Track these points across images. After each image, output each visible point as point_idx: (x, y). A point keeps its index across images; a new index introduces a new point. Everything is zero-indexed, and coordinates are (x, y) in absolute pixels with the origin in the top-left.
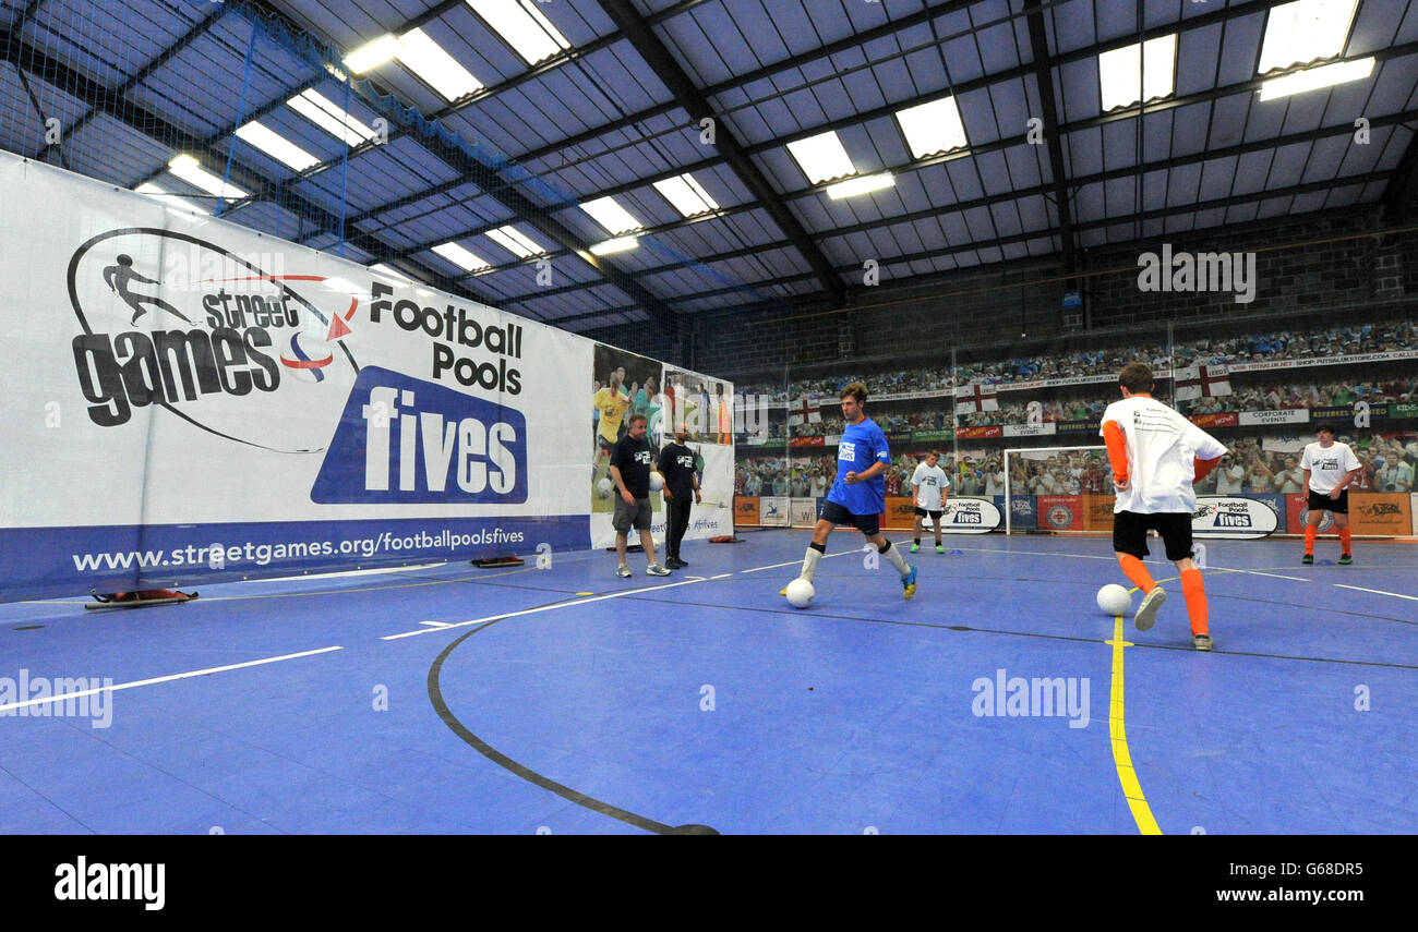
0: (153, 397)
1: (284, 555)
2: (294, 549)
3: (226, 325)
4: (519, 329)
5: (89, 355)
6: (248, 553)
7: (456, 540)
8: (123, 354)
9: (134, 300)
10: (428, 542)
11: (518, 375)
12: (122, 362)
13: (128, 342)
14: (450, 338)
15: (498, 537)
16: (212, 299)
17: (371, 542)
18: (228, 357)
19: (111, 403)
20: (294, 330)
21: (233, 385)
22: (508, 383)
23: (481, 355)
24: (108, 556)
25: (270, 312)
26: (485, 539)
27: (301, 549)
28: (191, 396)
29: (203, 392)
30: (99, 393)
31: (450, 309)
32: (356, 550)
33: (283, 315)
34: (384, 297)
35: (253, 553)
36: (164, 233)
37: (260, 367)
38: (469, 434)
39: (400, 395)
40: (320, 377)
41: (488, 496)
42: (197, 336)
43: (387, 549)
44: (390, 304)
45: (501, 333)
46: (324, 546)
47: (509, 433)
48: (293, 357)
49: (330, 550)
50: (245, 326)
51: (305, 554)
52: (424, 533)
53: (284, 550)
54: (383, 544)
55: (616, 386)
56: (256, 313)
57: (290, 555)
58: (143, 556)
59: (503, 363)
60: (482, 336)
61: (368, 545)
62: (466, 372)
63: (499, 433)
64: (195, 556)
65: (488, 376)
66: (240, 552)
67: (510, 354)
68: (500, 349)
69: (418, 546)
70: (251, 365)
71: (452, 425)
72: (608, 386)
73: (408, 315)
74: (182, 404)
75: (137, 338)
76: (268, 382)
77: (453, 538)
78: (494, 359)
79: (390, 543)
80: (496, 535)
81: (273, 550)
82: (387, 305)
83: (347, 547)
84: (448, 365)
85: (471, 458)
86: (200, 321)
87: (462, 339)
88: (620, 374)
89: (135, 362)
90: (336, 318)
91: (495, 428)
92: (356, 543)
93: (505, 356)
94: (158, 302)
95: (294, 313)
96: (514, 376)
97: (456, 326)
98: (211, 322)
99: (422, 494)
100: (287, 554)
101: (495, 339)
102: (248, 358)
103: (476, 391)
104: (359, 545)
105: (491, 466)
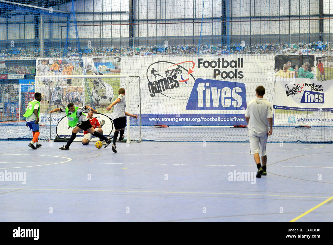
0: (158, 91)
1: (180, 120)
2: (182, 119)
3: (169, 76)
4: (242, 59)
5: (150, 86)
6: (174, 119)
7: (222, 120)
8: (154, 85)
9: (155, 75)
10: (213, 120)
11: (242, 72)
12: (154, 86)
13: (155, 82)
14: (219, 67)
15: (235, 120)
16: (166, 72)
17: (199, 119)
18: (169, 82)
19: (153, 93)
20: (181, 74)
21: (170, 88)
22: (238, 75)
23: (229, 69)
24: (153, 119)
25: (177, 71)
26: (231, 120)
27: (184, 119)
28: (164, 90)
29: (166, 89)
30: (151, 92)
31: (219, 59)
32: (196, 121)
33: (179, 71)
34: (201, 61)
35: (175, 119)
36: (159, 62)
37: (175, 83)
38: (225, 92)
39: (205, 84)
40: (186, 83)
41: (231, 108)
42: (165, 79)
43: (203, 121)
44: (202, 63)
45: (235, 62)
46: (189, 119)
47: (239, 90)
48: (181, 80)
49: (190, 120)
50: (172, 75)
51: (185, 120)
52: (212, 117)
53: (180, 119)
54: (202, 119)
55: (286, 69)
56: (174, 72)
57: (182, 120)
58: (158, 119)
59: (236, 70)
60: (229, 64)
61: (199, 120)
62: (224, 75)
63: (235, 91)
64: (166, 120)
65: (231, 75)
66: (173, 119)
67: (239, 67)
68: (236, 66)
69: (211, 121)
70: (174, 83)
71: (219, 90)
72: (282, 69)
73: (206, 64)
74: (163, 92)
75: (156, 81)
76: (177, 86)
77: (221, 119)
78: (233, 70)
79: (204, 119)
80: (234, 119)
81: (178, 119)
82: (201, 63)
83: (194, 120)
84: (218, 74)
85: (226, 98)
86: (165, 76)
87: (223, 66)
88: (289, 63)
89: (156, 86)
90: (190, 69)
91: (234, 89)
92: (196, 119)
93: (237, 68)
94: (158, 75)
95: (181, 71)
96: (241, 73)
97: (221, 64)
98: (166, 76)
99: (212, 108)
100: (181, 120)
101: (233, 64)
102: (173, 81)
103: (228, 80)
104: (197, 119)
105: (233, 100)
